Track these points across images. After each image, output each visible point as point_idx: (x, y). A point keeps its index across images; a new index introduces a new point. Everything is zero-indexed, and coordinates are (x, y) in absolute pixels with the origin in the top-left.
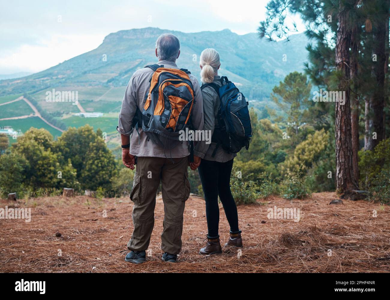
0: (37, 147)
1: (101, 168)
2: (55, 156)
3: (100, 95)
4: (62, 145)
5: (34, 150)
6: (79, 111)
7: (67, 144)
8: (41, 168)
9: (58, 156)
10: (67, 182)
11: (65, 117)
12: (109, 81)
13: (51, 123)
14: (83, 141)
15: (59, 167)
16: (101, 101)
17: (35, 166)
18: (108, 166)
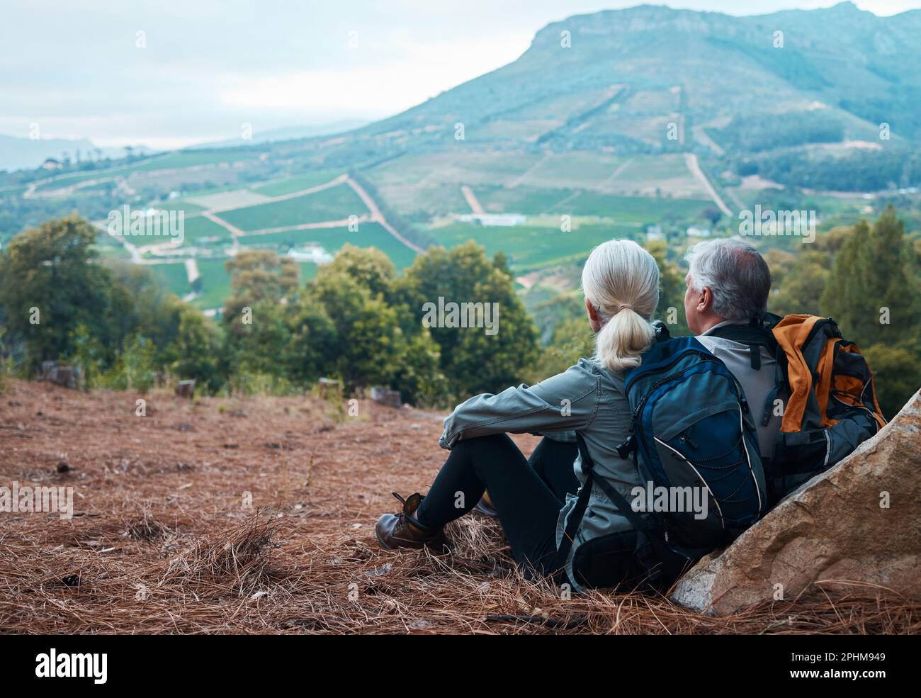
0: (353, 291)
1: (497, 346)
2: (392, 312)
3: (520, 172)
4: (410, 288)
5: (347, 296)
6: (469, 210)
7: (424, 284)
8: (359, 338)
9: (400, 313)
10: (418, 373)
11: (438, 223)
12: (543, 139)
13: (406, 237)
14: (460, 278)
15: (401, 337)
16: (521, 186)
17: (348, 332)
18: (516, 341)
